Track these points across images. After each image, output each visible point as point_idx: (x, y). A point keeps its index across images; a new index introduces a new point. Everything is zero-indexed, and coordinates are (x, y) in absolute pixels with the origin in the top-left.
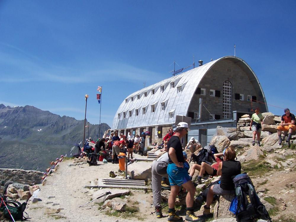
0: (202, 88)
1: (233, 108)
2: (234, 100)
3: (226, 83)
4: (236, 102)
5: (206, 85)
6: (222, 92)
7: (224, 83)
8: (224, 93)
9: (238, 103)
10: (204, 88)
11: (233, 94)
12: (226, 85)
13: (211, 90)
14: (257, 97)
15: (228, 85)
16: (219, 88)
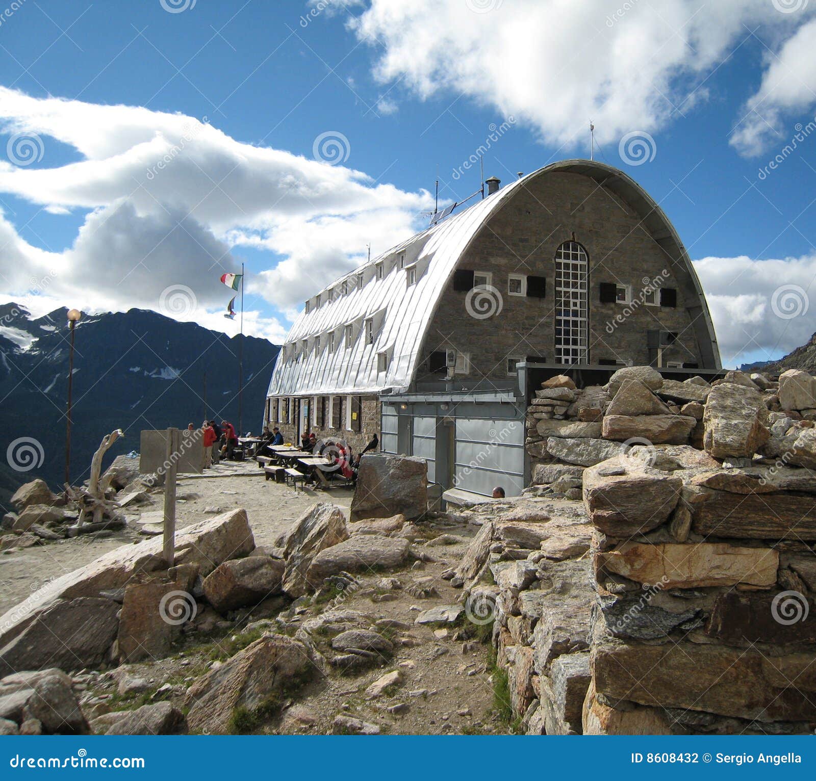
0: (478, 270)
1: (592, 330)
2: (598, 302)
3: (567, 248)
4: (604, 311)
5: (493, 261)
6: (550, 280)
7: (560, 248)
8: (558, 284)
9: (610, 312)
10: (488, 270)
11: (592, 285)
12: (567, 256)
13: (513, 276)
14: (677, 289)
15: (575, 257)
16: (540, 266)
